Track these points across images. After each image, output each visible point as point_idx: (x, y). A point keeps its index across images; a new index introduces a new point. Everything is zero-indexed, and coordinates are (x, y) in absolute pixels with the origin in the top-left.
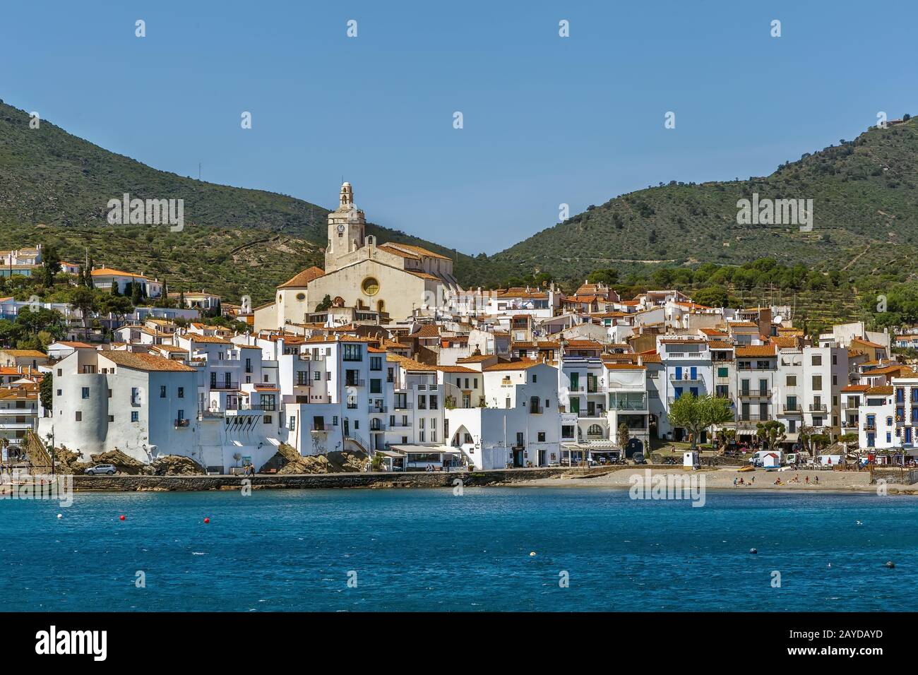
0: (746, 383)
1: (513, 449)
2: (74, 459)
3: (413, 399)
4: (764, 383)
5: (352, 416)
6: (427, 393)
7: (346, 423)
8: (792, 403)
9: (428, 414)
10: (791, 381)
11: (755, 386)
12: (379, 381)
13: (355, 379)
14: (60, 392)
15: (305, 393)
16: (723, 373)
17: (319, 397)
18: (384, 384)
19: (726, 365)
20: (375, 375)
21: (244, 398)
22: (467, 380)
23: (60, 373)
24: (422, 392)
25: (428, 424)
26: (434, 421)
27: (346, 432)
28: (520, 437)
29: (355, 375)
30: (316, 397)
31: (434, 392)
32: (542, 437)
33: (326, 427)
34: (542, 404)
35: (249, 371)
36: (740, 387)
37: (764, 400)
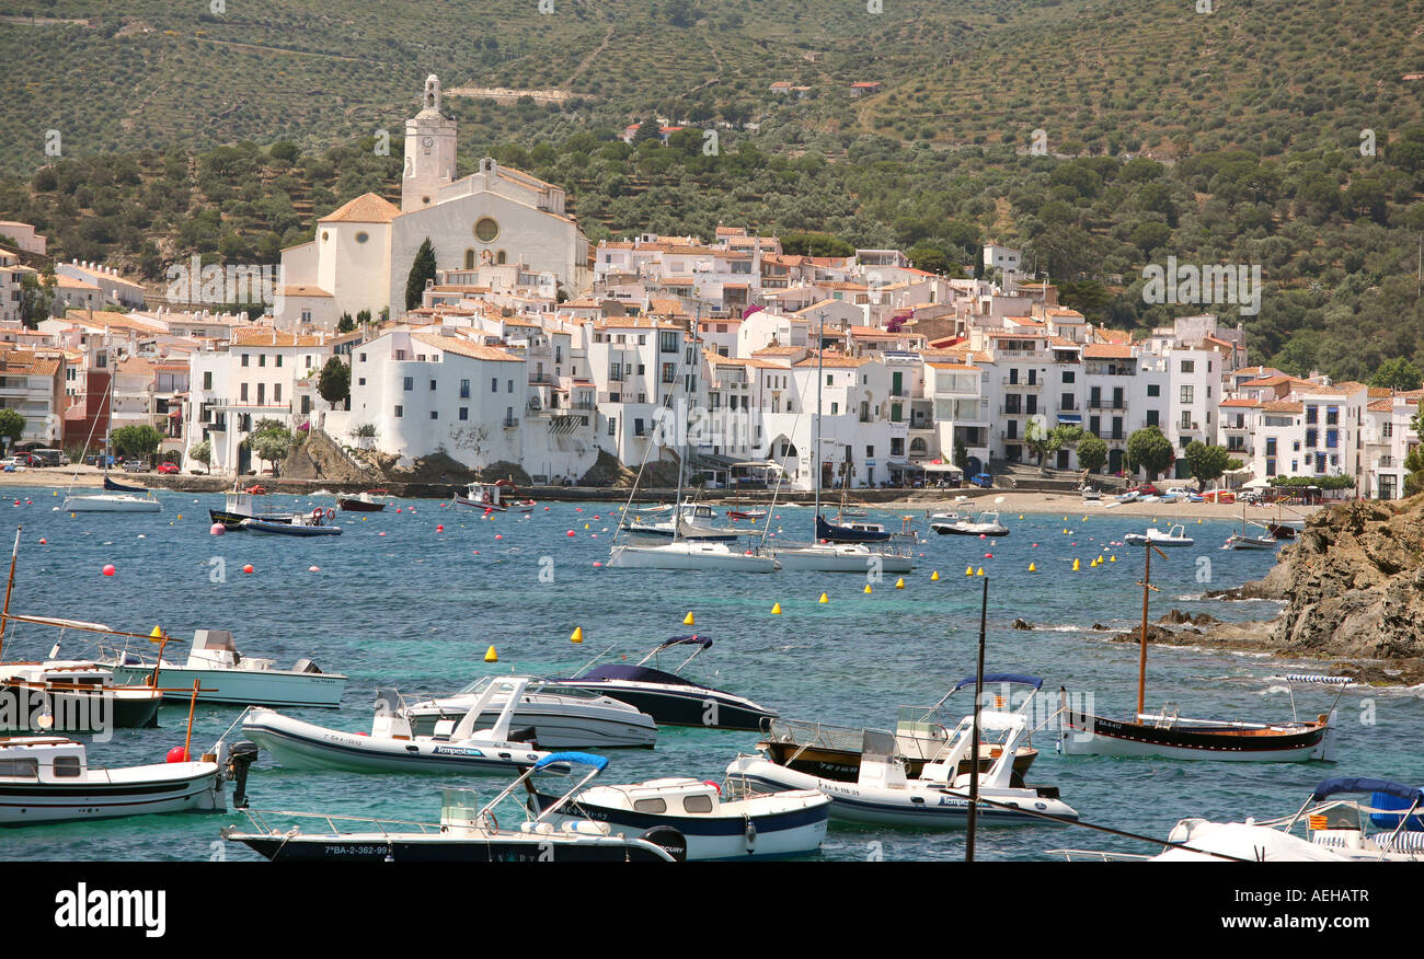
0: (1096, 391)
1: (842, 464)
2: (393, 462)
3: (725, 400)
4: (1118, 392)
8: (1152, 418)
10: (1153, 391)
11: (1107, 396)
12: (694, 378)
13: (672, 375)
14: (362, 382)
15: (618, 391)
16: (1069, 378)
17: (630, 395)
19: (1071, 367)
20: (690, 370)
21: (561, 396)
23: (364, 358)
29: (672, 370)
30: (628, 395)
31: (745, 392)
32: (870, 450)
33: (645, 432)
34: (872, 411)
35: (558, 361)
36: (1088, 396)
37: (1118, 413)
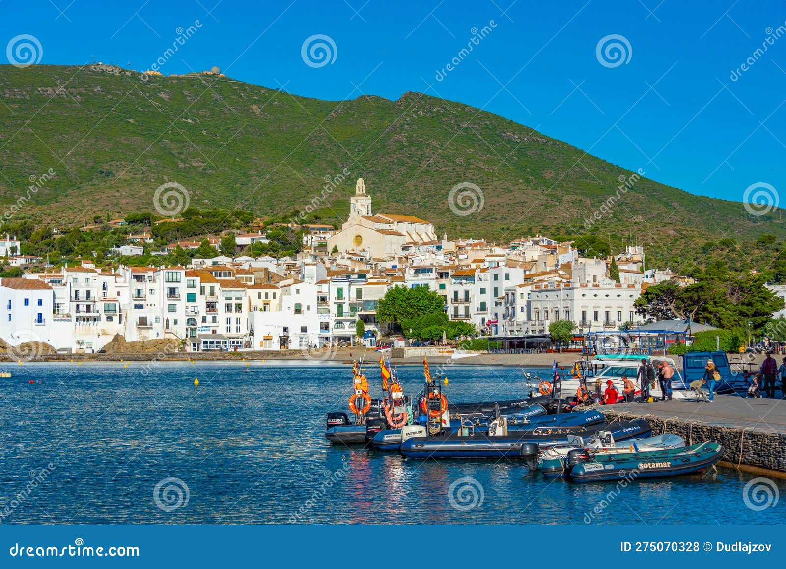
0: (456, 293)
1: (280, 337)
3: (221, 307)
4: (467, 293)
5: (172, 317)
6: (234, 302)
7: (167, 321)
8: (483, 307)
9: (234, 315)
10: (483, 291)
11: (461, 295)
12: (194, 295)
13: (176, 293)
15: (141, 303)
16: (442, 287)
17: (153, 305)
18: (198, 296)
19: (443, 281)
20: (192, 291)
21: (92, 306)
22: (267, 295)
24: (229, 302)
25: (233, 321)
26: (238, 321)
27: (167, 327)
28: (286, 329)
29: (176, 291)
30: (151, 305)
31: (239, 302)
32: (304, 329)
33: (148, 323)
34: (304, 308)
35: (104, 288)
36: (452, 296)
37: (467, 305)
